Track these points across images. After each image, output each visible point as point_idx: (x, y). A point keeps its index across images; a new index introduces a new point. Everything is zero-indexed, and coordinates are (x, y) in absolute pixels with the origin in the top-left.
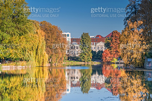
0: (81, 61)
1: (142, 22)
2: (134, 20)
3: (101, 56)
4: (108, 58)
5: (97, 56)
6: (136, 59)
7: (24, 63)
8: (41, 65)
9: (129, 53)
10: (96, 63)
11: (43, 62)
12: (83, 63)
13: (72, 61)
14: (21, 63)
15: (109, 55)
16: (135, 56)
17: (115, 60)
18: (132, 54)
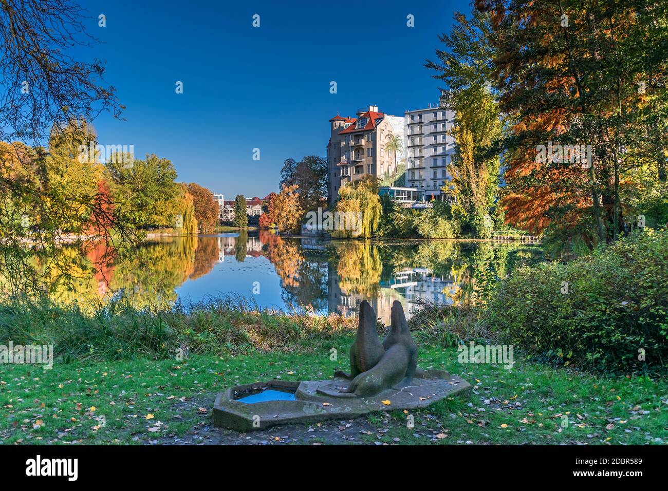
0: (235, 226)
1: (298, 187)
2: (289, 183)
3: (258, 221)
4: (265, 222)
5: (254, 220)
6: (291, 225)
7: (171, 230)
8: (189, 232)
9: (284, 219)
10: (252, 229)
11: (192, 229)
12: (237, 228)
13: (226, 227)
14: (167, 230)
15: (267, 220)
16: (290, 222)
17: (273, 225)
18: (288, 219)
